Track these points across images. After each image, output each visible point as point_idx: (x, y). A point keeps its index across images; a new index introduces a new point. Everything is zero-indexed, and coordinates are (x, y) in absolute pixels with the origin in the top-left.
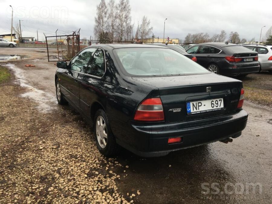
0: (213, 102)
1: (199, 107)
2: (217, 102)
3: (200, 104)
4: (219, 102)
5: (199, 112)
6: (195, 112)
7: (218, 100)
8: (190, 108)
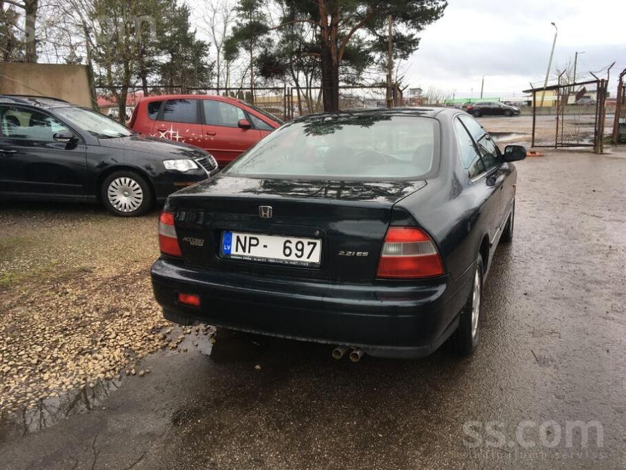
0: (288, 244)
1: (251, 247)
2: (300, 246)
3: (254, 242)
4: (307, 249)
5: (249, 259)
6: (239, 256)
7: (305, 241)
8: (230, 244)
